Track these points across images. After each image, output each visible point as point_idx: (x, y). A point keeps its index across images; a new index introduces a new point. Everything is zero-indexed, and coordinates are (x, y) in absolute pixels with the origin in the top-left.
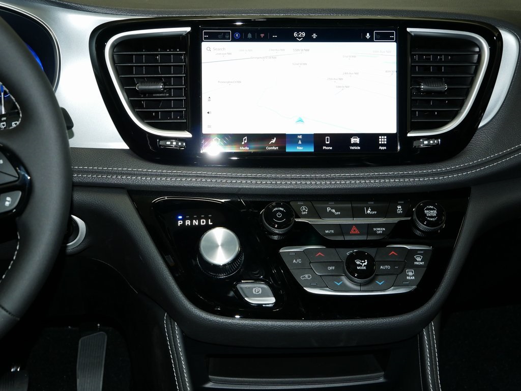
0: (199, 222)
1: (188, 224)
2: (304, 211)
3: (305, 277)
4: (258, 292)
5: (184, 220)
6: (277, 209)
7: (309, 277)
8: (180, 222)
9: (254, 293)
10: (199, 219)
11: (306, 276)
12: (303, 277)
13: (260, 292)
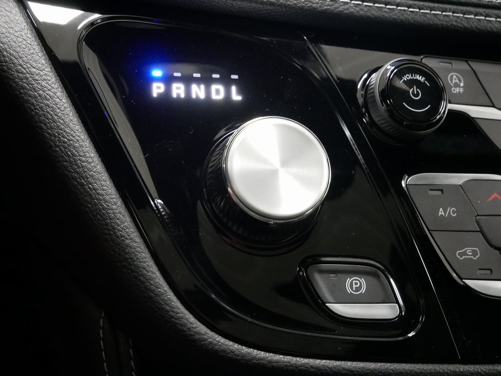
0: (208, 92)
1: (178, 95)
2: (457, 85)
3: (465, 253)
4: (358, 289)
5: (168, 80)
6: (410, 77)
7: (474, 253)
8: (158, 88)
9: (349, 290)
10: (207, 81)
11: (469, 250)
12: (461, 255)
13: (363, 290)
